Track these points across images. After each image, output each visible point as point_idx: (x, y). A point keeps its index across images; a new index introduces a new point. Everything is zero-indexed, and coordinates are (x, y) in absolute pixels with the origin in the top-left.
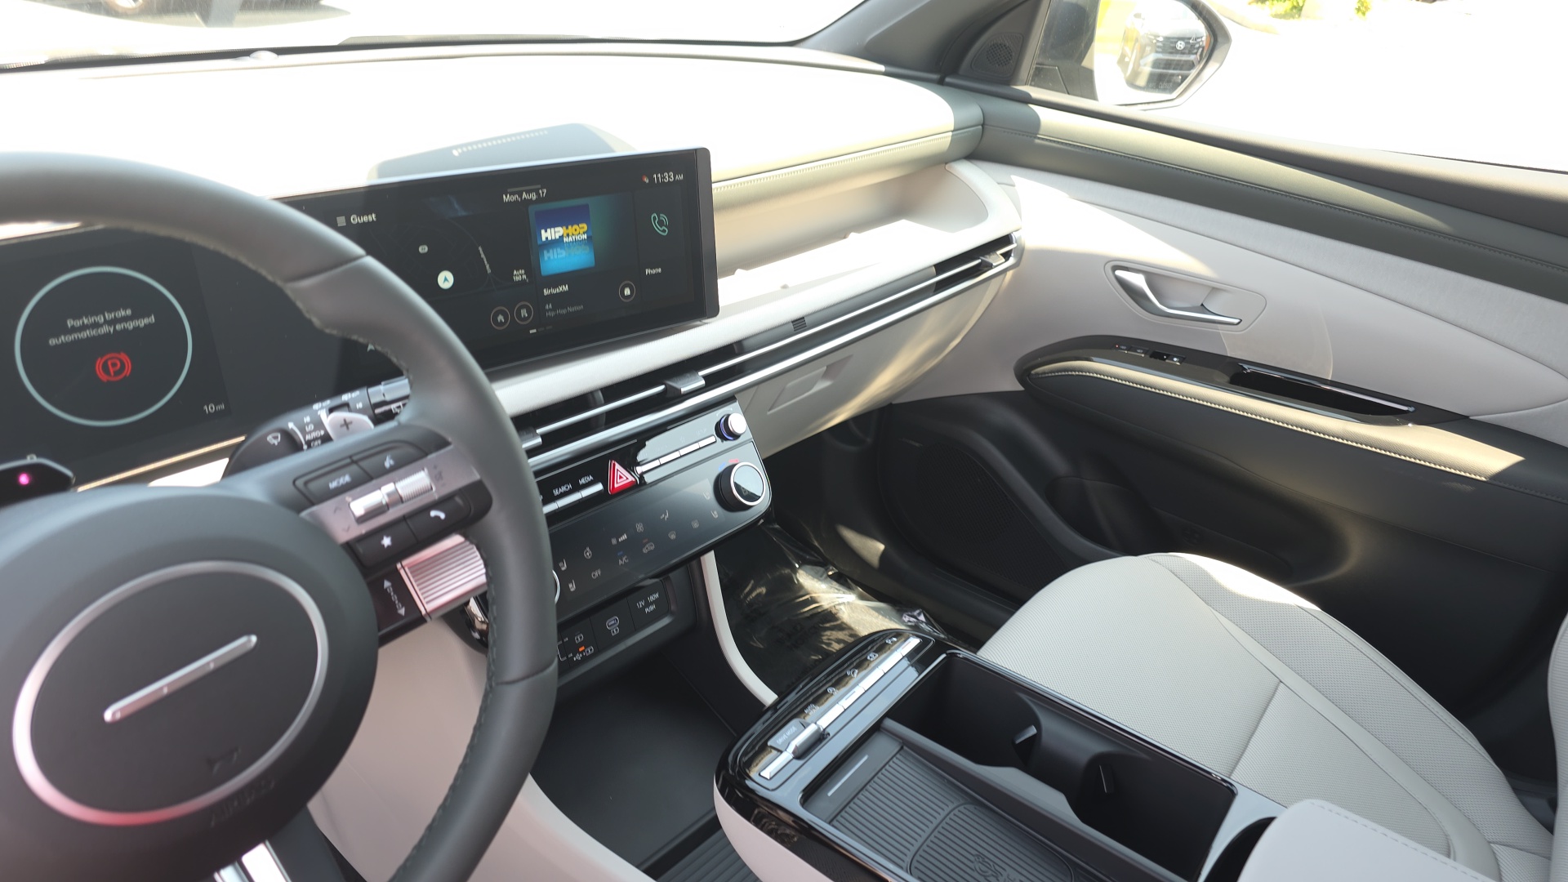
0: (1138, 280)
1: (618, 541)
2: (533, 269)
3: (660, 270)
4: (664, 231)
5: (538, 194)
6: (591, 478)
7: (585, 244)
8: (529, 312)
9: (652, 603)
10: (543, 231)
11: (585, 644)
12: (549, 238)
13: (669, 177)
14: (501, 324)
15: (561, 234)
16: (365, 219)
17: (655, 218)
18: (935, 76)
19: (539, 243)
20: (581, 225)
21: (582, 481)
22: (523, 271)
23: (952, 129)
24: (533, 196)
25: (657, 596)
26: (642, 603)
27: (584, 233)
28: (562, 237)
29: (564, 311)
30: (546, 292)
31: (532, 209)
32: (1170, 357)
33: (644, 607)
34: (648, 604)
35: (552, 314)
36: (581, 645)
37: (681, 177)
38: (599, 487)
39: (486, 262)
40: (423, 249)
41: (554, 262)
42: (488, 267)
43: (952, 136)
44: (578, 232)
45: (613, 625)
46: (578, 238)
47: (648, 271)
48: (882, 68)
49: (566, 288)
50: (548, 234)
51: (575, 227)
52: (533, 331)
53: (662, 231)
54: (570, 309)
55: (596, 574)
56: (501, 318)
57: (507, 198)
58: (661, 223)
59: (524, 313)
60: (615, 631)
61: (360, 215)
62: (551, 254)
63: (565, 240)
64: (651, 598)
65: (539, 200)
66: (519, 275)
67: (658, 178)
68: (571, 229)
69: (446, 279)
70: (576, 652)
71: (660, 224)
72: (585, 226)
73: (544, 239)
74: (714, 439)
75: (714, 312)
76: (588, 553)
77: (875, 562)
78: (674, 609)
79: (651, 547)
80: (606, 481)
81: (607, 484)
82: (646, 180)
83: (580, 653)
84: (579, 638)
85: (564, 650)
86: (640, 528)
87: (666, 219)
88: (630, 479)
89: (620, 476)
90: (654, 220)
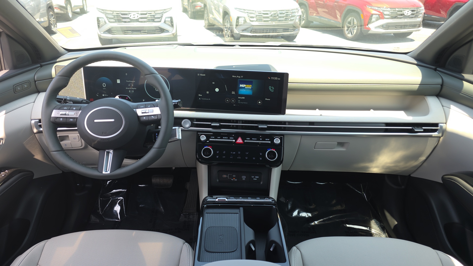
1: (232, 153)
2: (237, 92)
3: (269, 100)
4: (272, 91)
5: (241, 77)
6: (233, 138)
7: (250, 90)
8: (234, 101)
9: (256, 178)
10: (240, 85)
12: (242, 86)
13: (276, 78)
14: (227, 102)
15: (245, 86)
16: (203, 75)
17: (270, 87)
18: (434, 67)
19: (239, 87)
20: (250, 85)
21: (231, 138)
22: (234, 92)
23: (419, 83)
24: (240, 77)
25: (258, 177)
26: (253, 177)
27: (251, 87)
28: (245, 87)
29: (243, 103)
30: (239, 98)
31: (239, 80)
35: (240, 103)
37: (279, 79)
39: (226, 88)
40: (213, 83)
41: (242, 92)
42: (226, 89)
43: (419, 86)
44: (249, 87)
45: (244, 178)
46: (249, 88)
47: (266, 99)
49: (244, 98)
50: (241, 86)
51: (249, 85)
52: (234, 105)
54: (244, 103)
55: (224, 157)
56: (227, 100)
57: (233, 76)
58: (272, 89)
59: (233, 101)
60: (244, 179)
61: (202, 74)
62: (241, 90)
63: (246, 88)
64: (256, 177)
65: (241, 78)
66: (233, 93)
67: (273, 78)
68: (247, 86)
69: (217, 90)
71: (271, 89)
72: (251, 86)
73: (240, 86)
74: (270, 142)
75: (284, 113)
76: (224, 152)
77: (392, 227)
78: (262, 183)
79: (240, 158)
80: (236, 140)
81: (236, 141)
82: (269, 78)
83: (233, 179)
84: (234, 176)
85: (230, 176)
86: (239, 153)
87: (273, 88)
88: (242, 142)
89: (240, 140)
90: (270, 88)
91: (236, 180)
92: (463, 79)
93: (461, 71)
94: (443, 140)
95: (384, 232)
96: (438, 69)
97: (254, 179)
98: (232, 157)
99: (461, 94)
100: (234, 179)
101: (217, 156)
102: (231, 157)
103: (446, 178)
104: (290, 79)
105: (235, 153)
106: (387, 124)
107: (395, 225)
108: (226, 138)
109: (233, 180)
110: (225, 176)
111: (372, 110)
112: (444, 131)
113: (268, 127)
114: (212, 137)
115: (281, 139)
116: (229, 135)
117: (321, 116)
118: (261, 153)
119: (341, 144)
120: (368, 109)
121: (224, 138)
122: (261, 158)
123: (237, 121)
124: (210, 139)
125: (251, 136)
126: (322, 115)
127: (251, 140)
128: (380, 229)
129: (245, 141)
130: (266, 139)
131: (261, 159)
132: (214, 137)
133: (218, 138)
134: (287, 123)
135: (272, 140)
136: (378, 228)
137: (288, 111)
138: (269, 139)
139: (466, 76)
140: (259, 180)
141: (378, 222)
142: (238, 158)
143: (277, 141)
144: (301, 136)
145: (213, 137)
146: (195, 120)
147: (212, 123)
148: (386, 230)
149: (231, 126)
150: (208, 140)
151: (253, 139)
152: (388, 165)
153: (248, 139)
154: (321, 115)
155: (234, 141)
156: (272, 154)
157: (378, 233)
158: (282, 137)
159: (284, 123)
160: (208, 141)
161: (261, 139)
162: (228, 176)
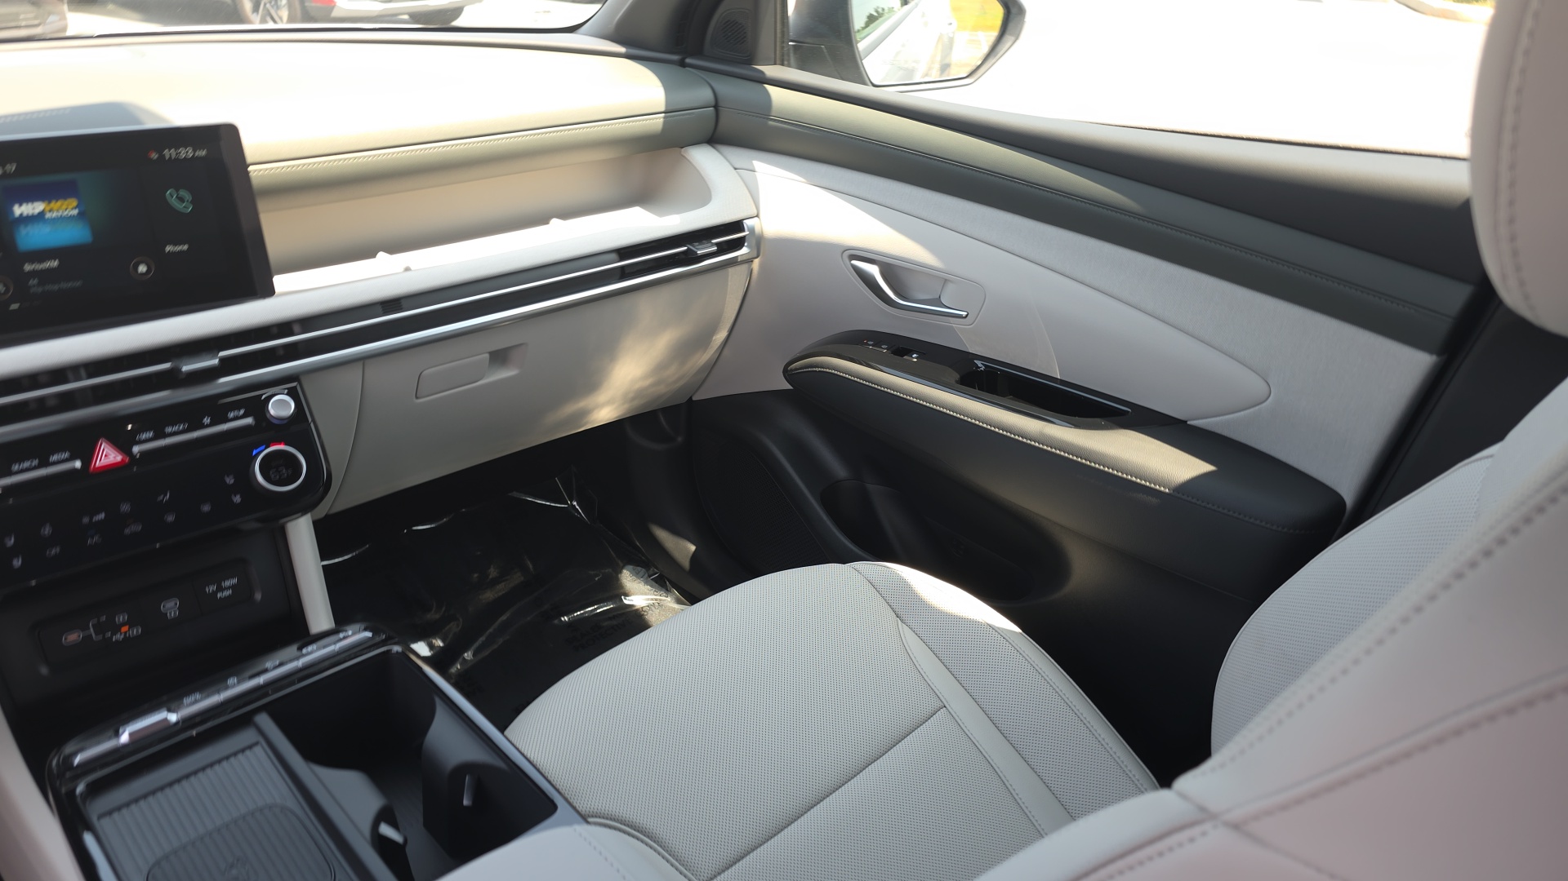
0: (874, 270)
1: (90, 520)
3: (186, 247)
5: (5, 170)
6: (68, 454)
7: (77, 220)
8: (6, 287)
9: (227, 588)
10: (16, 206)
11: (131, 623)
12: (25, 214)
13: (186, 153)
15: (41, 209)
17: (171, 194)
18: (675, 57)
19: (11, 218)
20: (68, 201)
21: (54, 458)
23: (663, 109)
25: (235, 581)
26: (212, 588)
27: (74, 208)
28: (42, 214)
29: (56, 287)
30: (28, 267)
32: (909, 352)
33: (215, 593)
34: (220, 589)
35: (40, 290)
36: (124, 624)
37: (203, 153)
38: (75, 464)
41: (32, 238)
43: (664, 118)
44: (66, 207)
45: (171, 608)
46: (65, 213)
47: (169, 248)
48: (622, 50)
49: (55, 263)
50: (22, 209)
51: (60, 202)
52: (15, 306)
53: (186, 207)
54: (65, 286)
55: (53, 552)
58: (181, 200)
60: (173, 614)
62: (29, 229)
63: (48, 215)
64: (227, 583)
65: (8, 175)
67: (170, 154)
68: (55, 205)
70: (116, 632)
71: (179, 201)
72: (74, 202)
73: (18, 215)
74: (249, 420)
75: (268, 291)
76: (47, 530)
77: (686, 564)
78: (258, 596)
79: (136, 528)
80: (87, 459)
81: (87, 462)
82: (154, 156)
83: (123, 633)
84: (121, 618)
85: (99, 629)
86: (125, 508)
87: (187, 196)
88: (120, 459)
89: (107, 455)
90: (171, 196)
91: (136, 631)
92: (764, 80)
93: (749, 59)
94: (761, 266)
95: (667, 591)
96: (688, 61)
97: (219, 595)
98: (95, 538)
99: (771, 123)
100: (127, 631)
101: (15, 561)
102: (90, 541)
103: (796, 369)
104: (253, 144)
105: (102, 516)
106: (624, 252)
107: (690, 555)
108: (26, 464)
109: (119, 637)
110: (73, 637)
111: (555, 221)
112: (759, 241)
113: (222, 360)
115: (292, 393)
116: (38, 448)
117: (408, 273)
118: (231, 477)
119: (499, 357)
120: (541, 219)
121: (16, 467)
122: (237, 496)
123: (58, 374)
125: (156, 420)
126: (412, 268)
127: (160, 435)
128: (651, 586)
129: (136, 449)
130: (231, 415)
131: (237, 499)
134: (296, 328)
135: (258, 407)
136: (646, 587)
137: (280, 282)
138: (242, 412)
139: (770, 71)
140: (243, 592)
141: (639, 568)
142: (127, 531)
143: (281, 406)
144: (361, 363)
148: (670, 582)
151: (169, 429)
152: (637, 386)
153: (144, 436)
154: (407, 269)
155: (78, 464)
156: (281, 463)
157: (652, 599)
158: (292, 384)
159: (284, 327)
161: (207, 420)
162: (92, 630)
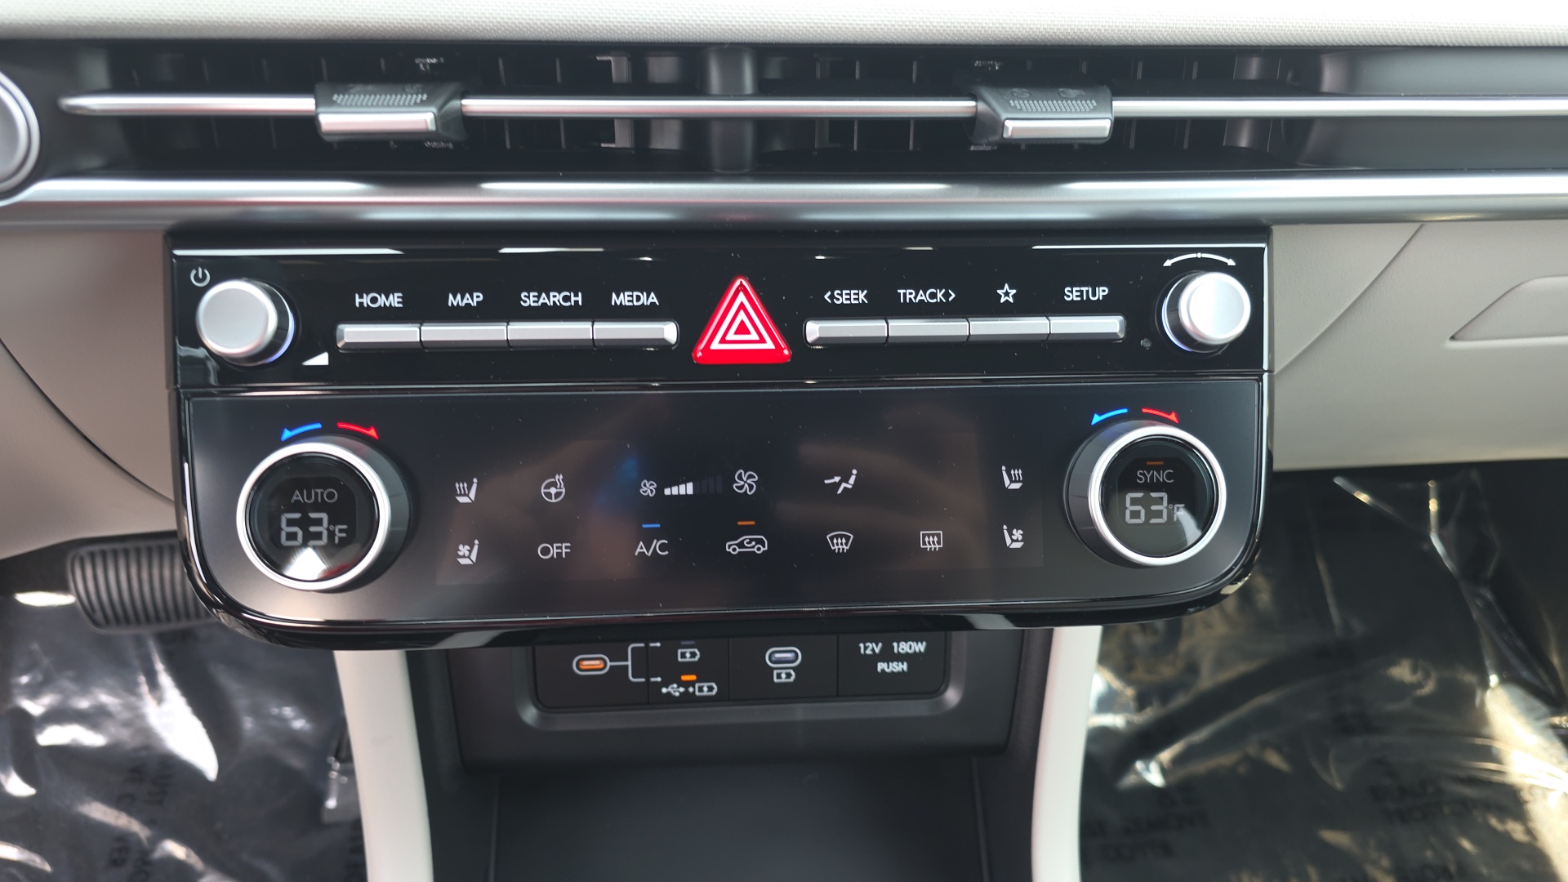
1: (660, 490)
6: (653, 299)
9: (900, 658)
11: (702, 671)
21: (623, 299)
25: (920, 647)
26: (871, 648)
33: (874, 660)
34: (889, 655)
36: (689, 668)
38: (669, 332)
45: (784, 663)
55: (554, 551)
60: (784, 676)
64: (904, 647)
70: (672, 678)
74: (1111, 325)
76: (554, 491)
78: (952, 697)
80: (694, 327)
81: (692, 331)
83: (681, 684)
84: (688, 654)
85: (644, 664)
86: (746, 482)
88: (769, 345)
89: (741, 326)
91: (708, 689)
97: (881, 666)
98: (656, 544)
100: (692, 684)
101: (463, 550)
102: (641, 548)
105: (687, 489)
108: (556, 298)
109: (675, 690)
110: (593, 665)
113: (1120, 124)
114: (366, 300)
115: (1249, 272)
116: (594, 260)
118: (1019, 473)
121: (529, 300)
122: (1018, 534)
124: (353, 333)
125: (885, 259)
127: (883, 306)
129: (814, 330)
130: (1072, 294)
132: (395, 300)
133: (454, 300)
134: (1330, 75)
138: (1102, 292)
142: (731, 548)
145: (382, 300)
146: (97, 70)
147: (323, 101)
149: (623, 139)
150: (328, 344)
151: (908, 295)
153: (844, 297)
156: (1162, 477)
160: (322, 359)
161: (1007, 293)
162: (629, 663)
